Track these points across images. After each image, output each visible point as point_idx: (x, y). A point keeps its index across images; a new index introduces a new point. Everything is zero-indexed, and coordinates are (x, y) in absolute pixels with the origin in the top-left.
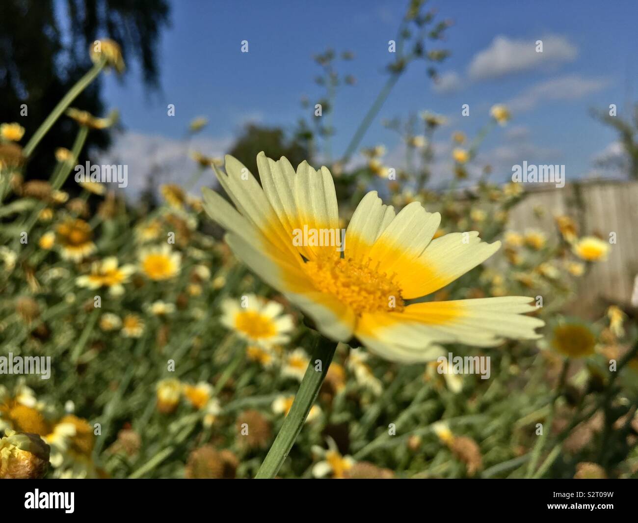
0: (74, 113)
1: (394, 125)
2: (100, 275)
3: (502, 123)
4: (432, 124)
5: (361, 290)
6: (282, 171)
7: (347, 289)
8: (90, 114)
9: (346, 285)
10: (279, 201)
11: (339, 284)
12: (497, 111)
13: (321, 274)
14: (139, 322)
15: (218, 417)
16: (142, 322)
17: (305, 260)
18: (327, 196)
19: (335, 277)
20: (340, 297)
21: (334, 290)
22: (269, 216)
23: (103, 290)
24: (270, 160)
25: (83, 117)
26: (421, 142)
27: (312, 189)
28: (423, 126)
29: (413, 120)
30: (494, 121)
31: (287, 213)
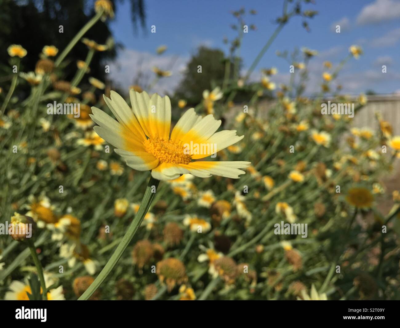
0: (86, 41)
1: (284, 55)
2: (90, 139)
3: (356, 56)
4: (309, 56)
5: (165, 153)
6: (143, 98)
7: (159, 152)
8: (95, 42)
9: (159, 150)
10: (139, 111)
11: (156, 149)
12: (353, 49)
13: (150, 145)
14: (121, 167)
15: (155, 224)
16: (123, 167)
17: (147, 138)
18: (166, 110)
19: (155, 146)
20: (155, 155)
21: (153, 152)
22: (132, 118)
23: (92, 147)
24: (137, 93)
25: (91, 44)
26: (302, 66)
27: (159, 106)
28: (303, 56)
29: (296, 52)
30: (352, 54)
31: (143, 117)
